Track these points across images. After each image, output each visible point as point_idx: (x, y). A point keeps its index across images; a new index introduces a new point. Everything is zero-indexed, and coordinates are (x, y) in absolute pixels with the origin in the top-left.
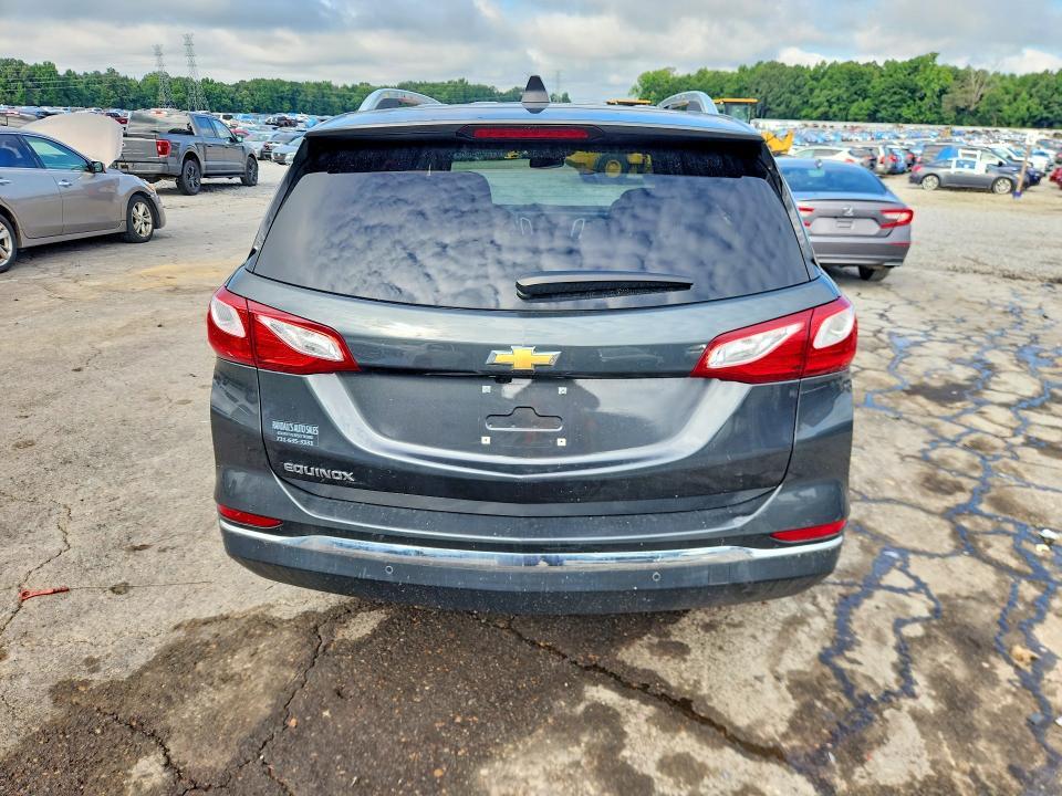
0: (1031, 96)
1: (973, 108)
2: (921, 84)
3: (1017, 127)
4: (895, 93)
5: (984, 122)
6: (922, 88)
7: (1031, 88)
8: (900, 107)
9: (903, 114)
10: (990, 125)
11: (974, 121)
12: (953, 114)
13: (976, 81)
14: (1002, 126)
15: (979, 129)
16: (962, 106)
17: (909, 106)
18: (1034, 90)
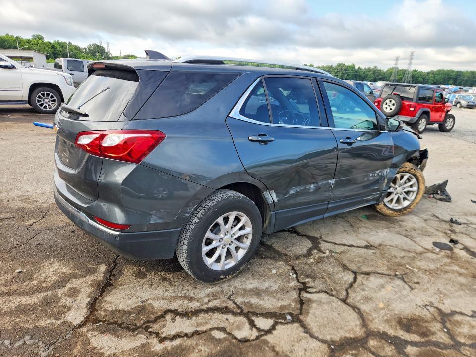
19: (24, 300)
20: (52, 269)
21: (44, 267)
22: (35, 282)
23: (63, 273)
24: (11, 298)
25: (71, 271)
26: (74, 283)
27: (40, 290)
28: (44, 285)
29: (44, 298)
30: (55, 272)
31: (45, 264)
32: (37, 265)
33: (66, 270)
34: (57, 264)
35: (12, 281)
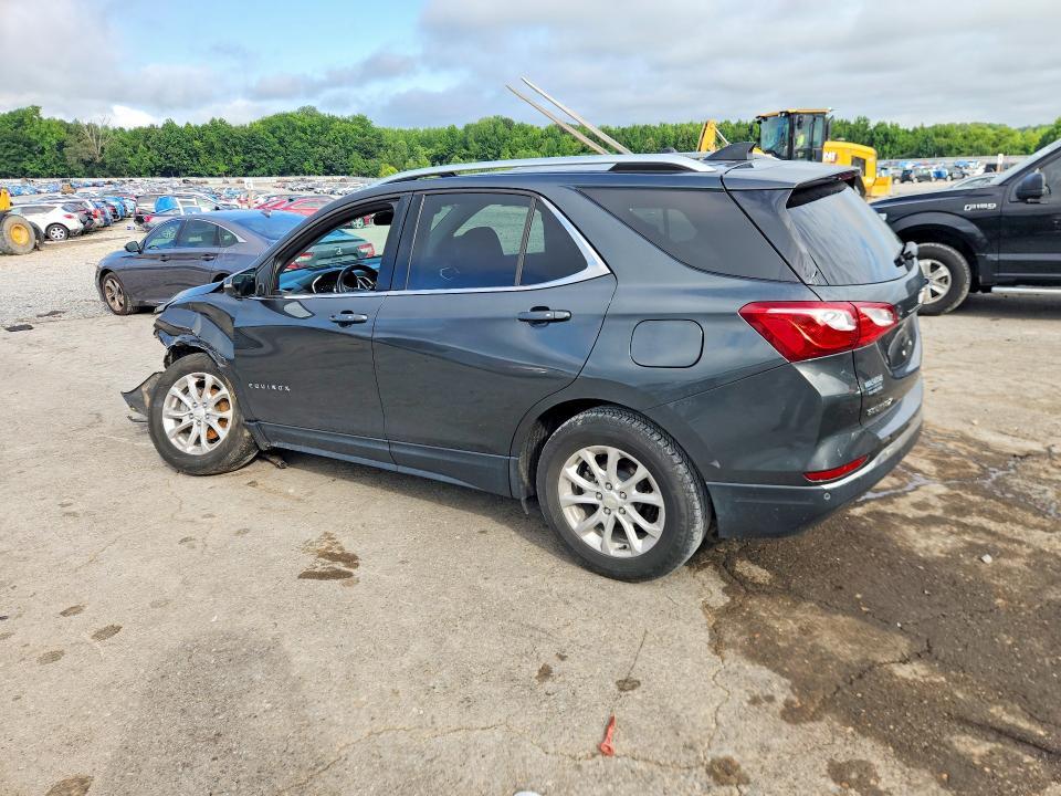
0: (149, 148)
1: (98, 160)
2: (34, 137)
3: (147, 176)
4: (8, 147)
5: (117, 174)
6: (37, 143)
7: (145, 141)
8: (21, 161)
9: (28, 168)
10: (123, 176)
11: (106, 173)
12: (81, 167)
13: (91, 135)
14: (134, 176)
15: (114, 180)
16: (88, 159)
17: (30, 160)
18: (149, 143)
19: (992, 526)
20: (931, 543)
21: (942, 552)
22: (967, 538)
23: (918, 530)
24: (1010, 535)
25: (905, 527)
26: (912, 513)
27: (965, 526)
28: (955, 529)
29: (964, 516)
30: (928, 536)
31: (936, 553)
32: (952, 558)
33: (911, 531)
34: (917, 546)
35: (1002, 553)
